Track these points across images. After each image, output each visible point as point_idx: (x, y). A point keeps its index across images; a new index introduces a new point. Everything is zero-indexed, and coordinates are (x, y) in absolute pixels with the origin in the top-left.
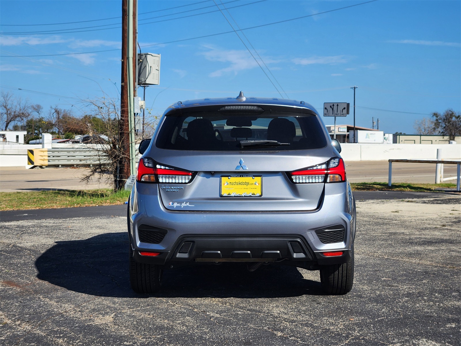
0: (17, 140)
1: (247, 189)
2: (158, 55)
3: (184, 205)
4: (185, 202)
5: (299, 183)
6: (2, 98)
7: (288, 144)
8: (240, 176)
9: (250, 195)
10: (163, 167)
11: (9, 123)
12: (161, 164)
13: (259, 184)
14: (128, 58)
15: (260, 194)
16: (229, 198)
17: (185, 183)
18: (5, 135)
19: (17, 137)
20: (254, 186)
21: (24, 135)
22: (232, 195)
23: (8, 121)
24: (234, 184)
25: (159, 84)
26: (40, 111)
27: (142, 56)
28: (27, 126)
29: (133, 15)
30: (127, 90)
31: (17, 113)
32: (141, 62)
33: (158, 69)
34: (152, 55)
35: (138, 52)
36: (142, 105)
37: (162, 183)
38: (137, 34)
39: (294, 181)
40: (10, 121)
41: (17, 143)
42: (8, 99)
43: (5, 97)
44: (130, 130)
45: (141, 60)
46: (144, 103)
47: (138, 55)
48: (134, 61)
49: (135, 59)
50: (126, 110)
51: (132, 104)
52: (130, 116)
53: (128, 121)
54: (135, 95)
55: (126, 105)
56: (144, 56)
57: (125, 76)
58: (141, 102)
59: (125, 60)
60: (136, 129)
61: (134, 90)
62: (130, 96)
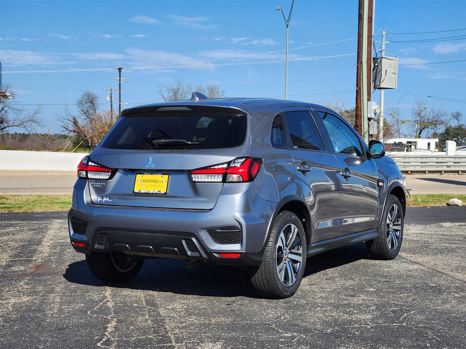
0: (429, 148)
1: (156, 186)
2: (396, 59)
3: (105, 199)
4: (106, 197)
5: (198, 182)
6: (417, 106)
7: (197, 143)
8: (151, 174)
9: (156, 193)
10: (93, 164)
11: (422, 130)
12: (93, 162)
13: (166, 182)
14: (362, 62)
15: (165, 192)
16: (139, 194)
17: (106, 179)
18: (416, 143)
19: (429, 144)
20: (161, 184)
21: (436, 142)
22: (142, 191)
23: (421, 129)
24: (146, 181)
25: (396, 88)
26: (460, 118)
27: (378, 60)
28: (445, 133)
29: (368, 19)
30: (361, 94)
31: (430, 120)
32: (377, 65)
33: (395, 73)
34: (387, 58)
35: (373, 55)
36: (375, 110)
37: (91, 179)
38: (372, 38)
39: (194, 180)
40: (423, 129)
41: (428, 151)
42: (422, 106)
43: (420, 105)
44: (363, 134)
45: (376, 64)
46: (378, 108)
47: (374, 58)
48: (369, 65)
49: (369, 63)
50: (359, 115)
51: (365, 109)
52: (363, 121)
53: (361, 126)
54: (369, 100)
55: (359, 109)
56: (380, 60)
57: (359, 81)
58: (374, 106)
59: (359, 65)
60: (371, 133)
61: (368, 95)
62: (363, 101)
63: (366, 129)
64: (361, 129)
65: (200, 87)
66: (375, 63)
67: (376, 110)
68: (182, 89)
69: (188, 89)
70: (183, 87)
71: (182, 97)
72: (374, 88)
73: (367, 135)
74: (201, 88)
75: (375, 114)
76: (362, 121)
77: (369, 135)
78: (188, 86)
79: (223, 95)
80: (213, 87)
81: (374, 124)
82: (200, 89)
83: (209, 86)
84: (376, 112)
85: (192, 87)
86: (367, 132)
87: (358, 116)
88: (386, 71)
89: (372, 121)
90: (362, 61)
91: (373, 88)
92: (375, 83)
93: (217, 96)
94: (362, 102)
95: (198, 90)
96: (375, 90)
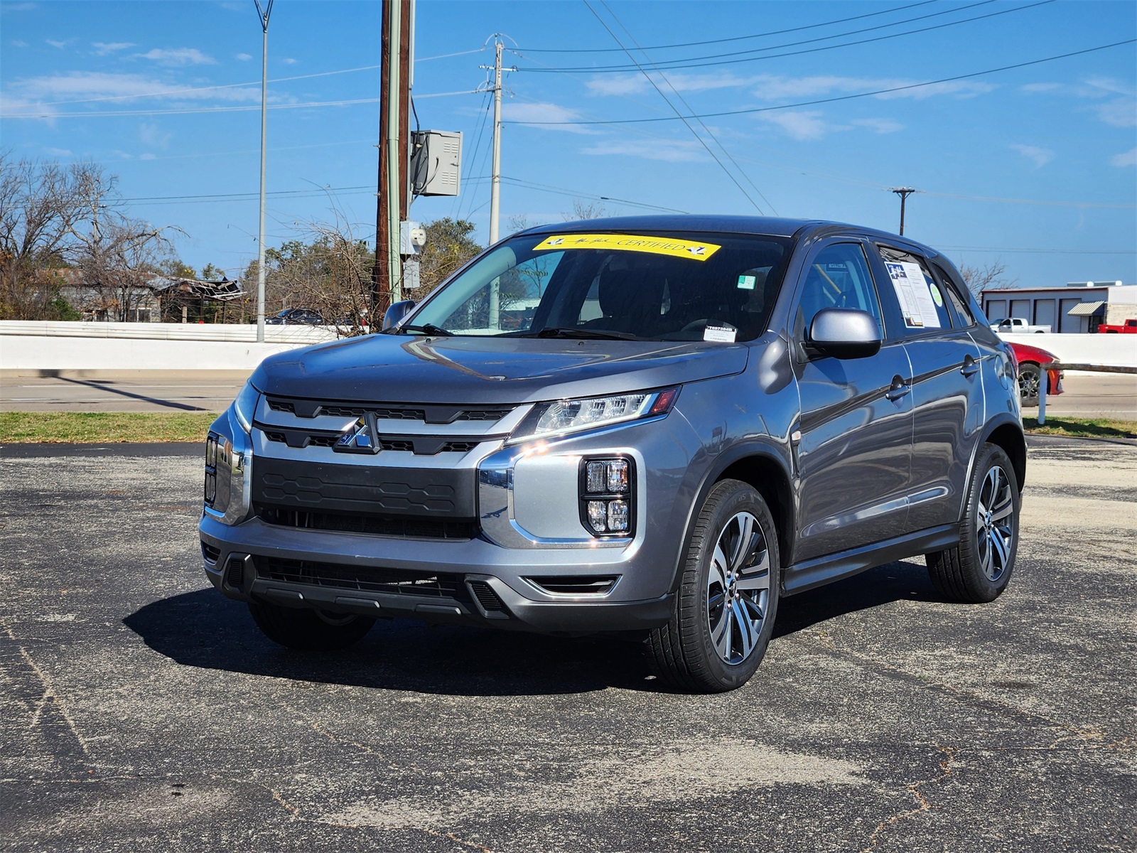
2: (457, 135)
14: (388, 142)
25: (459, 195)
27: (421, 136)
30: (387, 206)
32: (419, 148)
33: (455, 164)
34: (440, 135)
35: (412, 127)
36: (416, 239)
44: (390, 289)
45: (418, 146)
46: (421, 235)
47: (413, 133)
48: (403, 148)
49: (404, 142)
50: (383, 248)
51: (395, 236)
52: (392, 260)
53: (387, 272)
54: (403, 218)
55: (383, 237)
56: (425, 137)
57: (382, 179)
58: (414, 231)
59: (384, 146)
60: (406, 286)
61: (400, 208)
62: (391, 220)
63: (397, 278)
64: (387, 278)
65: (52, 168)
66: (417, 143)
67: (418, 240)
68: (7, 172)
69: (21, 170)
70: (9, 167)
71: (9, 190)
72: (413, 193)
73: (398, 291)
74: (56, 170)
75: (416, 247)
76: (390, 262)
77: (404, 289)
78: (23, 165)
79: (111, 189)
80: (86, 167)
81: (413, 268)
82: (54, 173)
83: (76, 166)
84: (417, 242)
85: (33, 166)
86: (400, 284)
87: (381, 250)
88: (438, 160)
89: (409, 262)
90: (390, 138)
91: (411, 193)
92: (415, 185)
93: (96, 189)
94: (389, 221)
95: (49, 173)
96: (416, 198)
